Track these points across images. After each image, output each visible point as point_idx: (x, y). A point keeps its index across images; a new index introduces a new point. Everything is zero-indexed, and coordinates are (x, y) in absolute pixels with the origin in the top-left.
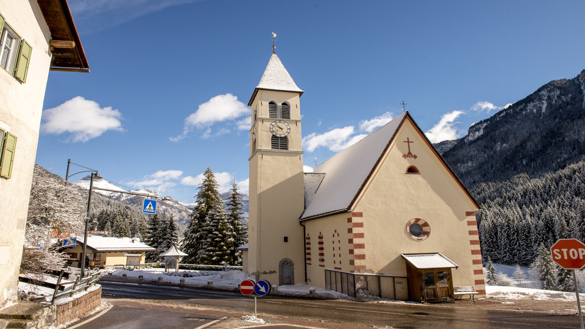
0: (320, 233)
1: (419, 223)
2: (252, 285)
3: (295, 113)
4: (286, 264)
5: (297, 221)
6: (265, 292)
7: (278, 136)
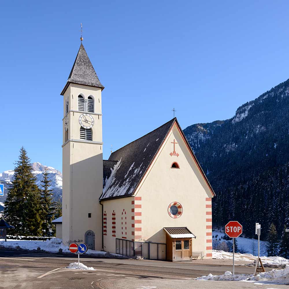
0: (114, 211)
1: (176, 205)
2: (76, 247)
3: (98, 107)
4: (89, 234)
5: (98, 201)
6: (84, 251)
7: (85, 127)
